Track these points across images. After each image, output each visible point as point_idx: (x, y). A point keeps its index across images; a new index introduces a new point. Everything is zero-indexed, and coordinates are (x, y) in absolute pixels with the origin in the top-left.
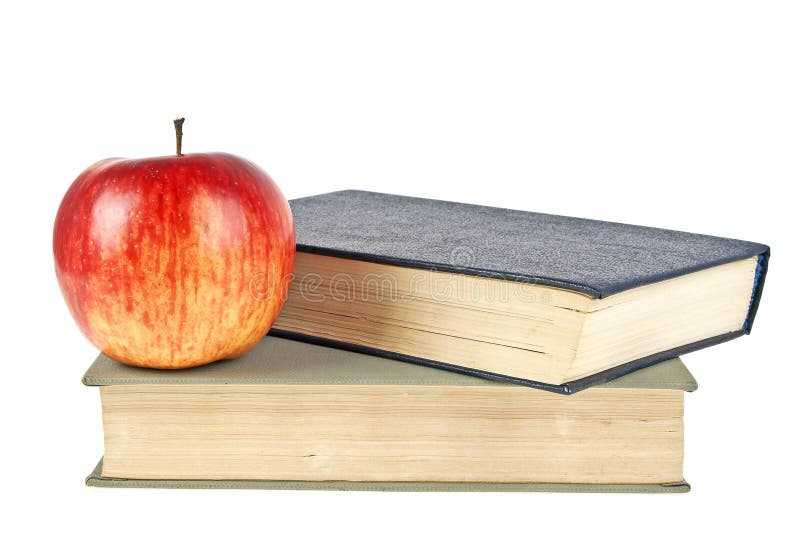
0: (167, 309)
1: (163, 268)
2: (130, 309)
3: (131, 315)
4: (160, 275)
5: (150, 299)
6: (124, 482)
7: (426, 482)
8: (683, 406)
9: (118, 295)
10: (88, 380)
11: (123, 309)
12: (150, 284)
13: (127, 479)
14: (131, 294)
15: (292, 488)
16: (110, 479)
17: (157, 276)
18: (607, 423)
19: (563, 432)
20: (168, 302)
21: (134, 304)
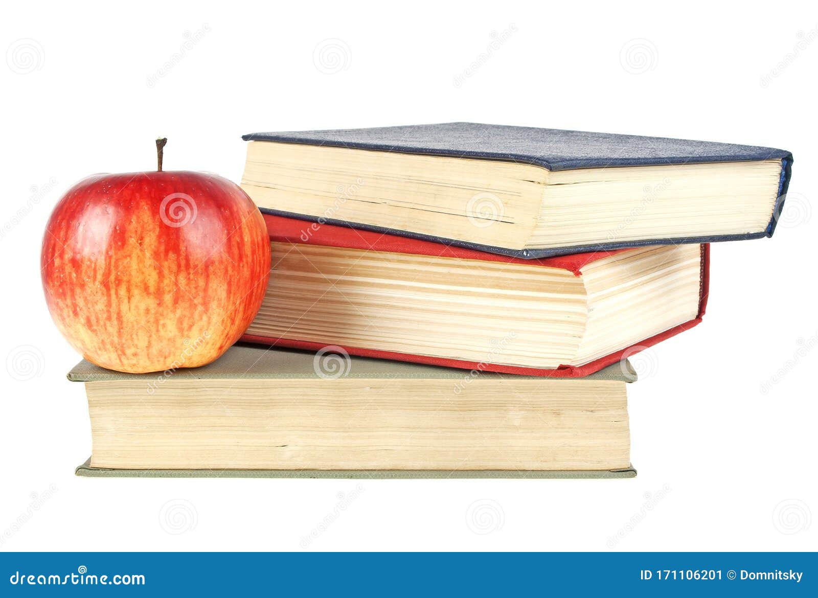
0: (105, 316)
1: (99, 277)
2: (76, 313)
3: (77, 320)
4: (97, 283)
5: (90, 305)
6: (110, 472)
7: (391, 470)
8: (626, 397)
9: (66, 299)
10: (73, 376)
11: (71, 313)
12: (89, 291)
13: (114, 469)
14: (75, 299)
15: (265, 476)
16: (98, 469)
17: (94, 284)
18: (557, 413)
19: (517, 423)
20: (105, 309)
21: (78, 309)
